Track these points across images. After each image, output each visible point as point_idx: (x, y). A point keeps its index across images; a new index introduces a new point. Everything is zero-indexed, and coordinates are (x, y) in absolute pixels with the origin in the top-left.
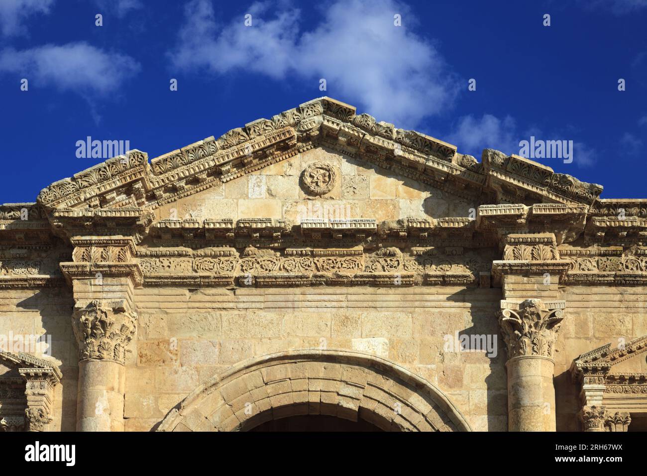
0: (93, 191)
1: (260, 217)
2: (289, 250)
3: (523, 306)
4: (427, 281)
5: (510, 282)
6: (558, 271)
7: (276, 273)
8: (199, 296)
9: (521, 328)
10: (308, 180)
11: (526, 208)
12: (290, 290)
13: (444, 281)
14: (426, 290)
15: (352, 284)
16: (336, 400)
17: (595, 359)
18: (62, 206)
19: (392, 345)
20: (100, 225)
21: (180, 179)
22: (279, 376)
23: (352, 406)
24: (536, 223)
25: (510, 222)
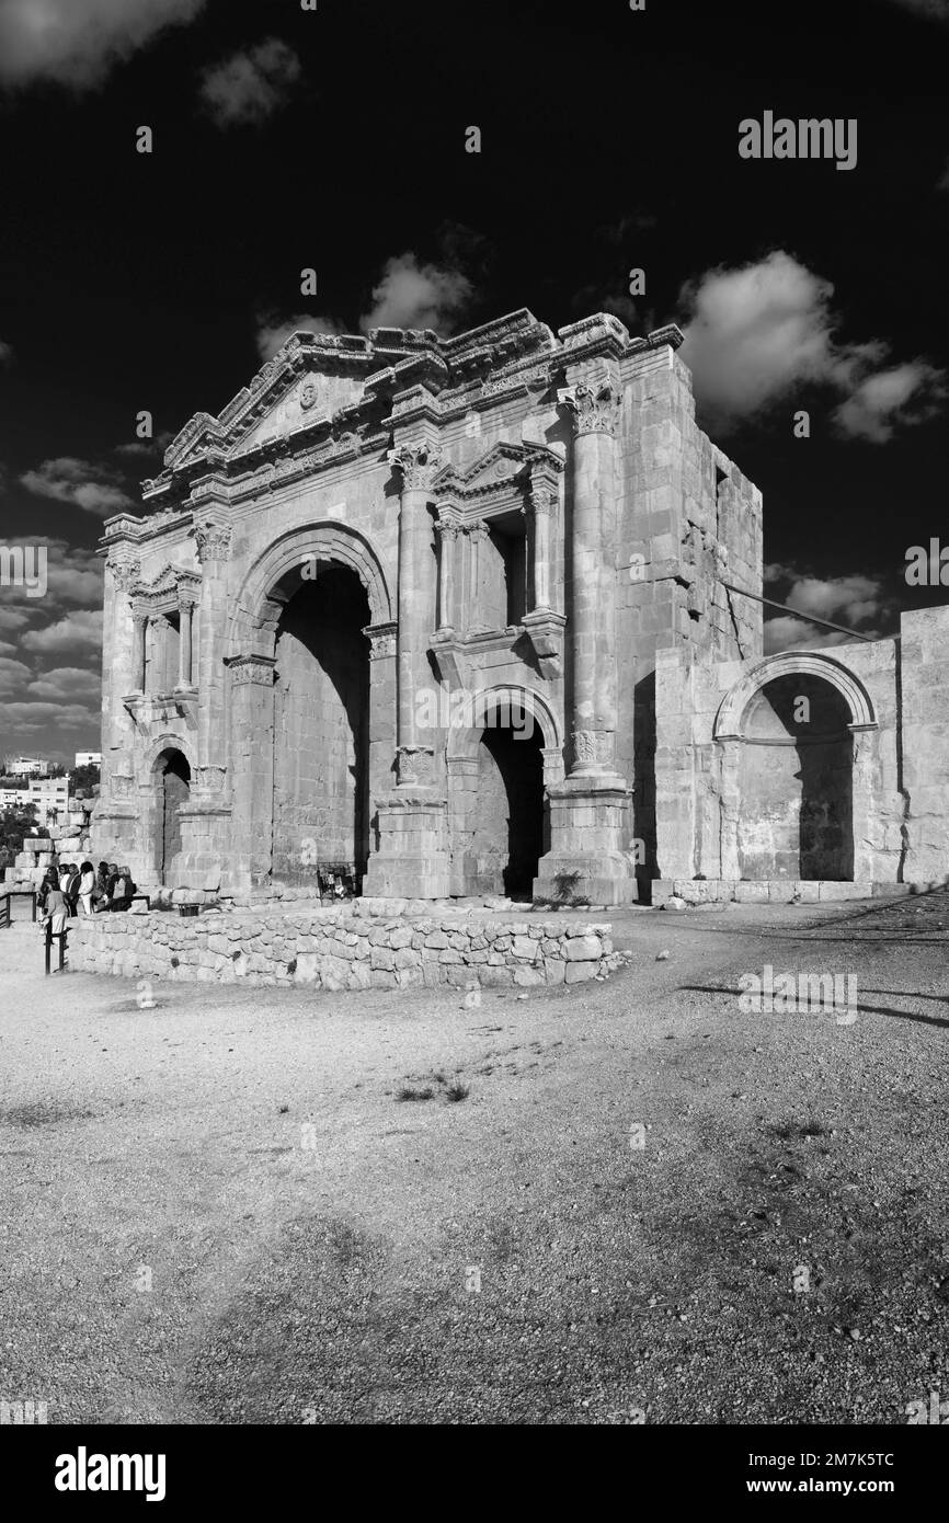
0: (187, 448)
1: (271, 436)
2: (295, 455)
3: (401, 452)
4: (365, 451)
5: (396, 434)
7: (290, 473)
8: (257, 503)
9: (402, 470)
10: (304, 400)
11: (393, 369)
12: (297, 484)
14: (365, 458)
15: (326, 468)
17: (443, 481)
18: (176, 465)
19: (349, 507)
20: (197, 471)
21: (239, 424)
23: (329, 558)
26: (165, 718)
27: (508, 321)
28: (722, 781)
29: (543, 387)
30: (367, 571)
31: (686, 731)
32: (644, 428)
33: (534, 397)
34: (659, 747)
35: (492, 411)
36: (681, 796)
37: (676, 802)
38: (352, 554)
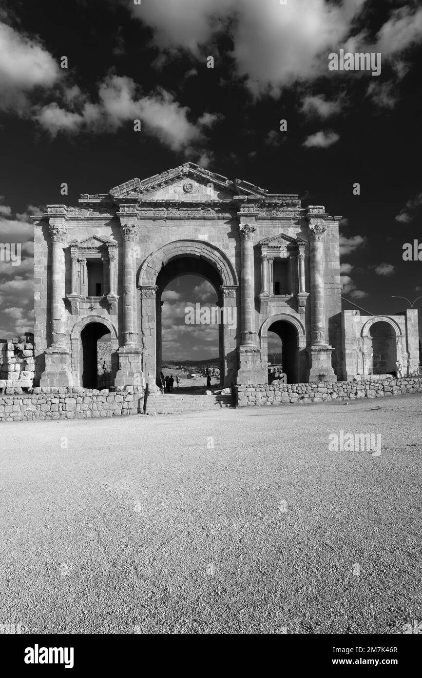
0: (124, 191)
1: (172, 199)
2: (181, 209)
3: (245, 226)
4: (219, 218)
5: (242, 218)
6: (255, 215)
7: (176, 216)
8: (155, 222)
9: (245, 232)
10: (186, 188)
11: (247, 197)
12: (181, 221)
13: (224, 218)
14: (219, 221)
15: (198, 219)
16: (194, 253)
17: (265, 241)
18: (116, 195)
19: (209, 237)
20: (127, 201)
21: (149, 187)
22: (178, 246)
23: (199, 254)
24: (249, 201)
25: (242, 201)
26: (91, 308)
27: (291, 196)
28: (363, 348)
29: (297, 220)
30: (221, 264)
31: (354, 334)
32: (331, 243)
33: (293, 222)
34: (346, 338)
35: (277, 221)
36: (353, 352)
37: (352, 353)
38: (213, 256)
